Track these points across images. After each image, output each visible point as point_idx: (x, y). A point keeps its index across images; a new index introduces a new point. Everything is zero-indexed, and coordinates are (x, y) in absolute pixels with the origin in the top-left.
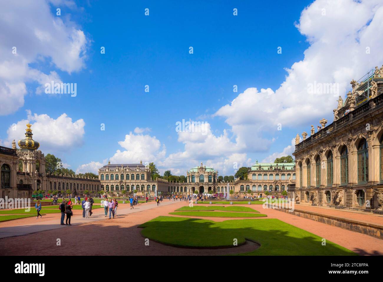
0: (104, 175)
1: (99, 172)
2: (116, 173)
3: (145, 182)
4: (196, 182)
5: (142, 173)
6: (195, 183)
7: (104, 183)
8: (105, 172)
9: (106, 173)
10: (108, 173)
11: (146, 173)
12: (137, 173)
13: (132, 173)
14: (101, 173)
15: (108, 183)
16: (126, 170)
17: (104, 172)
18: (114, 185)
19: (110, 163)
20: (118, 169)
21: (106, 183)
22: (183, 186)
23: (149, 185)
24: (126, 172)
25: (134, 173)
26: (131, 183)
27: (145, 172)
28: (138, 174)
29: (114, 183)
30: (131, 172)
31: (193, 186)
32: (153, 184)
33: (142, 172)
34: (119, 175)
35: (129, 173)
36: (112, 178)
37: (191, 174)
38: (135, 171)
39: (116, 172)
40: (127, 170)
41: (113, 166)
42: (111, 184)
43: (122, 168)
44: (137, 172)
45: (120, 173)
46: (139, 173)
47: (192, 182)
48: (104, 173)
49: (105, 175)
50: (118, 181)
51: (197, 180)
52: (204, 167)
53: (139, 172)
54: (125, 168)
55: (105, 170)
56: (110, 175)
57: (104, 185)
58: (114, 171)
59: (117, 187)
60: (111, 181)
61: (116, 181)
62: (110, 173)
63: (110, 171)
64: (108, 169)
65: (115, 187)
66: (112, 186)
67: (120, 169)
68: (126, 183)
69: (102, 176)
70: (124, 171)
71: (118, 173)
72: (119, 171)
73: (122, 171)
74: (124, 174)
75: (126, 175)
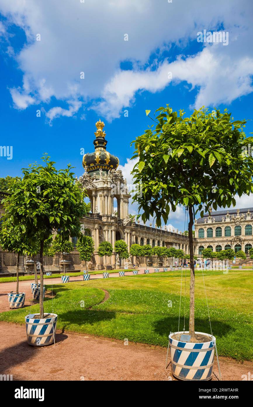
2: (226, 225)
7: (204, 242)
9: (208, 227)
10: (211, 226)
14: (199, 227)
15: (212, 242)
16: (245, 217)
18: (221, 245)
20: (230, 217)
21: (206, 242)
24: (244, 221)
34: (231, 227)
35: (251, 223)
36: (219, 234)
39: (226, 223)
40: (249, 218)
42: (216, 244)
45: (233, 224)
48: (203, 227)
49: (205, 230)
50: (230, 238)
54: (243, 215)
55: (205, 222)
56: (215, 229)
57: (204, 246)
58: (223, 221)
59: (226, 248)
60: (216, 240)
61: (225, 239)
62: (214, 226)
63: (214, 222)
64: (211, 219)
65: (223, 249)
66: (219, 248)
67: (234, 217)
68: (245, 240)
69: (201, 231)
70: (242, 220)
71: (230, 225)
72: (232, 221)
73: (238, 220)
74: (241, 226)
75: (244, 226)
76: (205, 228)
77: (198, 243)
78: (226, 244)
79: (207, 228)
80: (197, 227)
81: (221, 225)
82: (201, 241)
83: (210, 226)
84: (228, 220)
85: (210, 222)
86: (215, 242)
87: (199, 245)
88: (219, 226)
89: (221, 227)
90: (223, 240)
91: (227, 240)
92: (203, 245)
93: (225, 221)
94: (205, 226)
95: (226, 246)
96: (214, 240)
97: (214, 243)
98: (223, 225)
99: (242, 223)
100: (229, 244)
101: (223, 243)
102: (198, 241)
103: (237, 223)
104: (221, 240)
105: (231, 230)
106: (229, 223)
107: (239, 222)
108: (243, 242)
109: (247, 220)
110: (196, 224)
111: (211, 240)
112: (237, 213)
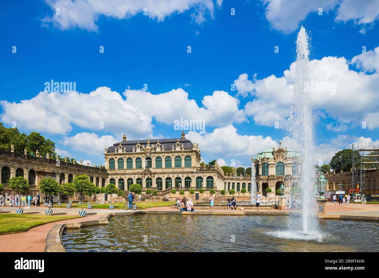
1: (106, 155)
2: (136, 156)
3: (192, 173)
4: (270, 174)
5: (186, 154)
6: (269, 176)
7: (115, 174)
8: (116, 154)
9: (119, 157)
10: (122, 157)
11: (194, 153)
12: (176, 154)
13: (166, 155)
14: (110, 157)
15: (123, 174)
16: (155, 148)
17: (115, 155)
18: (133, 178)
19: (125, 138)
20: (141, 147)
22: (245, 182)
23: (201, 178)
24: (154, 153)
25: (170, 155)
26: (165, 173)
27: (192, 151)
28: (178, 156)
29: (134, 174)
30: (164, 153)
31: (265, 182)
32: (208, 175)
33: (186, 152)
34: (142, 158)
35: (160, 155)
36: (130, 166)
37: (262, 162)
38: (173, 150)
39: (136, 154)
40: (158, 150)
41: (131, 143)
42: (128, 177)
43: (148, 145)
44: (177, 152)
45: (144, 155)
46: (180, 154)
47: (262, 174)
48: (114, 157)
49: (116, 160)
50: (140, 171)
51: (272, 171)
52: (285, 149)
53: (180, 152)
54: (153, 146)
55: (116, 151)
56: (126, 159)
57: (115, 179)
58: (134, 152)
59: (138, 181)
60: (128, 172)
61: (136, 171)
62: (125, 156)
63: (125, 152)
64: (122, 148)
65: (135, 182)
66: (130, 181)
67: (144, 147)
68: (155, 174)
69: (112, 161)
70: (152, 151)
71: (140, 156)
72: (142, 151)
73: (148, 150)
74: (151, 157)
75: (155, 158)
76: (116, 158)
77: (108, 175)
78: (137, 177)
79: (118, 159)
80: (107, 157)
81: (132, 156)
82: (112, 173)
83: (120, 156)
84: (139, 150)
85: (120, 151)
86: (126, 174)
87: (110, 177)
88: (129, 156)
89: (132, 158)
90: (134, 172)
91: (138, 172)
92: (114, 177)
93: (136, 151)
94: (115, 156)
95: (138, 179)
96: (125, 172)
97: (125, 176)
98: (134, 155)
99: (153, 155)
100: (140, 176)
101: (134, 176)
102: (109, 172)
103: (147, 154)
104: (132, 172)
105: (141, 161)
106: (139, 154)
107: (149, 153)
108: (153, 175)
109: (157, 151)
110: (106, 153)
111: (122, 172)
112: (147, 144)
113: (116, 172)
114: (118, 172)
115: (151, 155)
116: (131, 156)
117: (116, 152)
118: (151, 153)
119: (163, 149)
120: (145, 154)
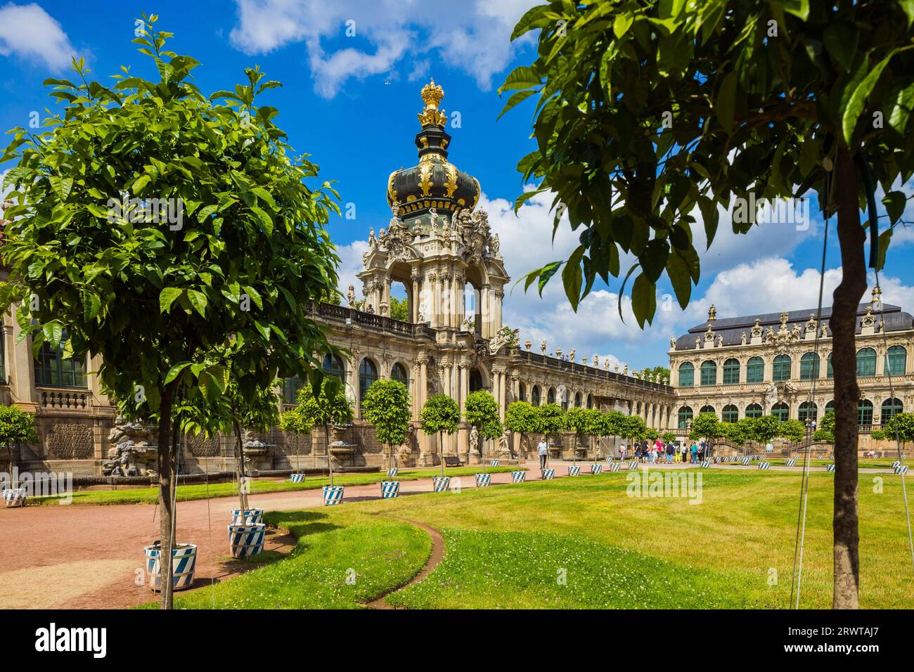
0: (695, 364)
1: (671, 355)
2: (750, 354)
3: (907, 388)
7: (692, 397)
8: (699, 353)
9: (704, 358)
10: (712, 357)
14: (681, 359)
15: (713, 397)
16: (802, 334)
17: (694, 354)
18: (737, 405)
20: (764, 333)
21: (699, 397)
24: (800, 344)
28: (867, 349)
33: (891, 337)
34: (765, 359)
36: (731, 377)
39: (750, 349)
40: (811, 336)
41: (733, 324)
42: (725, 402)
43: (784, 325)
44: (864, 339)
45: (771, 351)
46: (873, 344)
48: (692, 358)
49: (697, 367)
50: (759, 388)
53: (874, 338)
54: (797, 327)
55: (698, 345)
56: (723, 363)
57: (692, 407)
58: (744, 344)
59: (750, 412)
60: (726, 391)
61: (747, 389)
62: (720, 355)
63: (720, 346)
64: (713, 338)
65: (742, 416)
66: (731, 412)
67: (772, 333)
68: (799, 393)
69: (686, 369)
70: (794, 340)
71: (760, 353)
72: (767, 342)
73: (782, 340)
74: (789, 355)
75: (799, 357)
76: (697, 360)
77: (676, 398)
78: (748, 401)
79: (701, 363)
80: (676, 359)
81: (739, 354)
82: (684, 394)
83: (709, 357)
84: (757, 341)
85: (709, 345)
86: (722, 396)
87: (680, 404)
88: (732, 355)
89: (739, 359)
90: (742, 391)
91: (753, 391)
92: (690, 403)
93: (750, 343)
94: (696, 357)
95: (750, 407)
96: (719, 392)
97: (719, 400)
98: (744, 353)
99: (796, 348)
100: (758, 401)
101: (742, 399)
102: (679, 393)
103: (780, 349)
104: (737, 391)
105: (763, 366)
106: (758, 348)
107: (786, 345)
108: (793, 397)
109: (806, 339)
110: (673, 350)
111: (711, 393)
112: (781, 323)
113: (696, 393)
114: (701, 393)
115: (791, 350)
116: (736, 355)
117: (698, 349)
118: (791, 345)
119: (825, 333)
120: (774, 347)
